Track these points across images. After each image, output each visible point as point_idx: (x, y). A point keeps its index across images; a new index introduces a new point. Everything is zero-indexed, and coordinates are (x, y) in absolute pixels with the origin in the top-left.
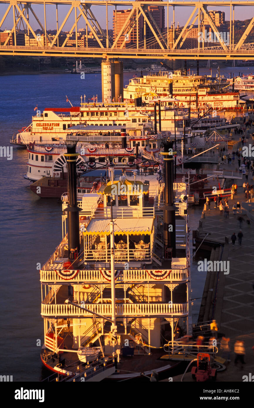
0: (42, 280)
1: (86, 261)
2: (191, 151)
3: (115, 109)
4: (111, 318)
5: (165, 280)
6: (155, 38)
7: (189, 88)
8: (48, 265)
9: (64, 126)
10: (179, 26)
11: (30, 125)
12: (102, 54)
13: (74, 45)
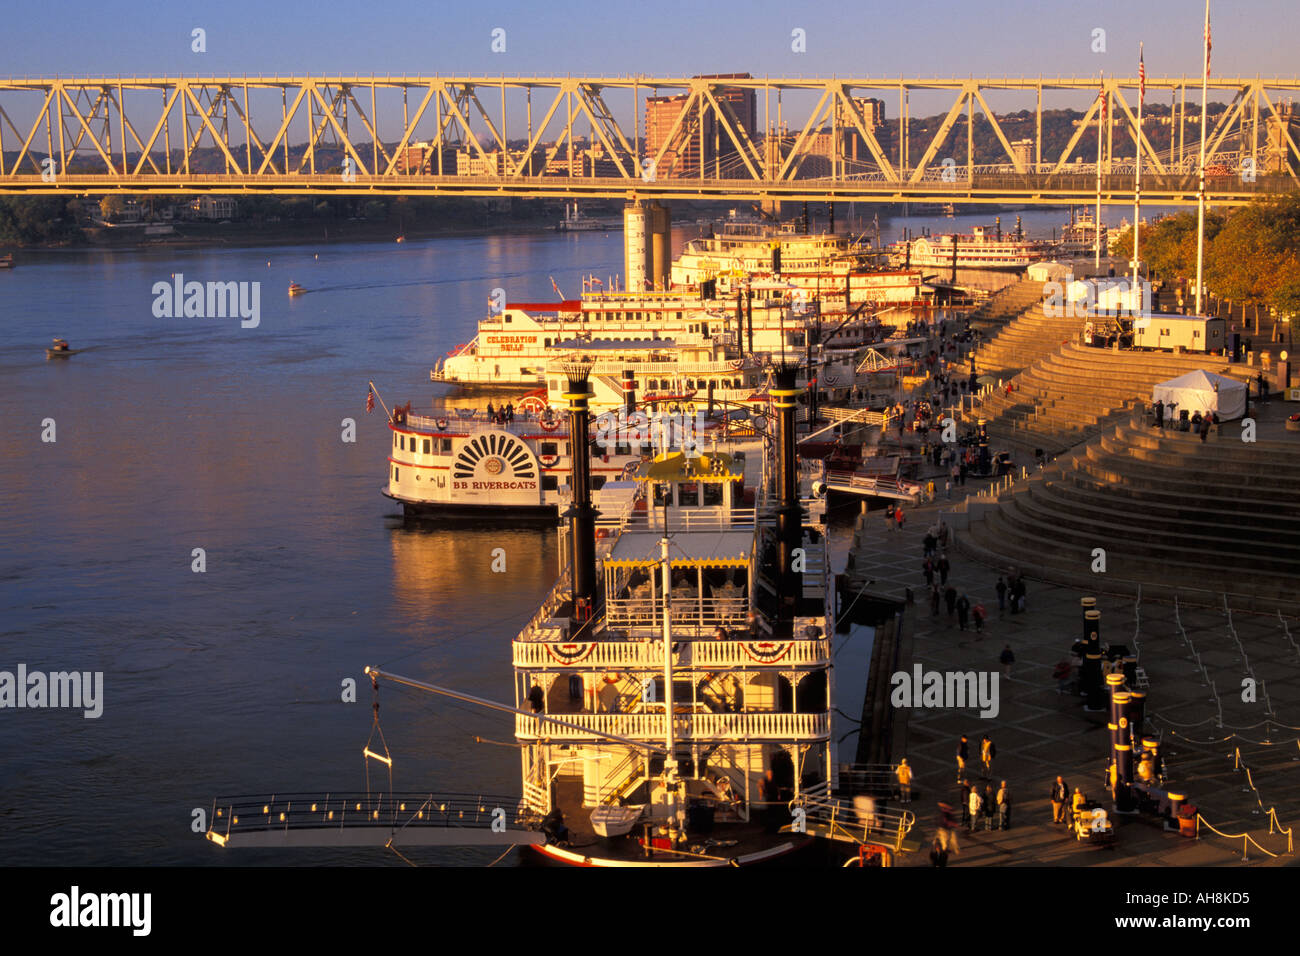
0: (517, 663)
1: (611, 624)
2: (825, 394)
3: (657, 305)
4: (664, 744)
5: (781, 663)
6: (738, 154)
7: (813, 261)
8: (530, 631)
9: (548, 342)
10: (787, 130)
11: (474, 341)
12: (624, 191)
13: (564, 173)
